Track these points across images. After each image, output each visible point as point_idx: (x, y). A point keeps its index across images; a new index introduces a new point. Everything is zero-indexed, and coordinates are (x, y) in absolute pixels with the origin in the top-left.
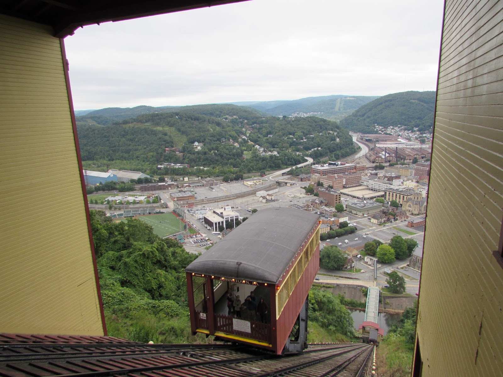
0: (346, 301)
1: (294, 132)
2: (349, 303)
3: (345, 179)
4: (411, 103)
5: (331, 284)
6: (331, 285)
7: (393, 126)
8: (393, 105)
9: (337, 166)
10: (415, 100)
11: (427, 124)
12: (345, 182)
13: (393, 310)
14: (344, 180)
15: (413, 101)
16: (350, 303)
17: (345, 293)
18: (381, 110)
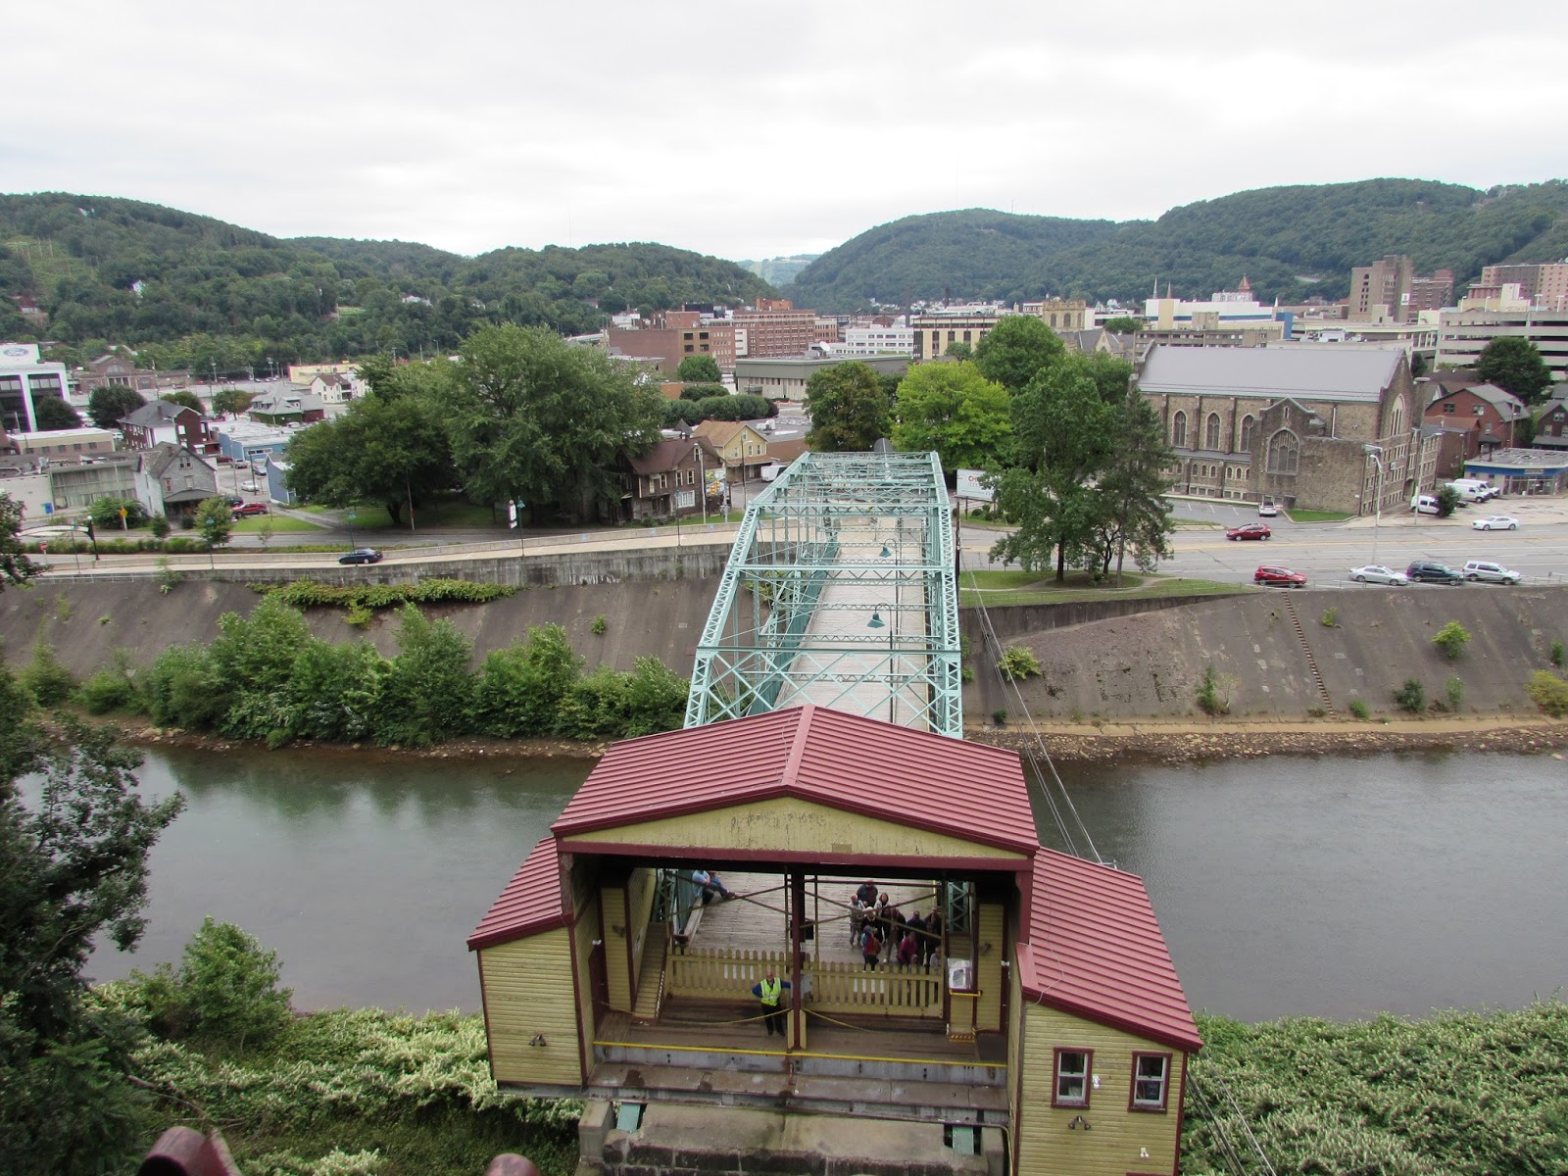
0: (591, 698)
1: (575, 271)
2: (627, 713)
3: (745, 331)
4: (978, 234)
5: (473, 570)
6: (469, 576)
7: (927, 299)
8: (923, 242)
9: (716, 317)
10: (990, 227)
11: (1033, 285)
12: (744, 345)
13: (1087, 730)
14: (741, 335)
15: (986, 231)
16: (641, 710)
17: (601, 630)
18: (886, 257)
